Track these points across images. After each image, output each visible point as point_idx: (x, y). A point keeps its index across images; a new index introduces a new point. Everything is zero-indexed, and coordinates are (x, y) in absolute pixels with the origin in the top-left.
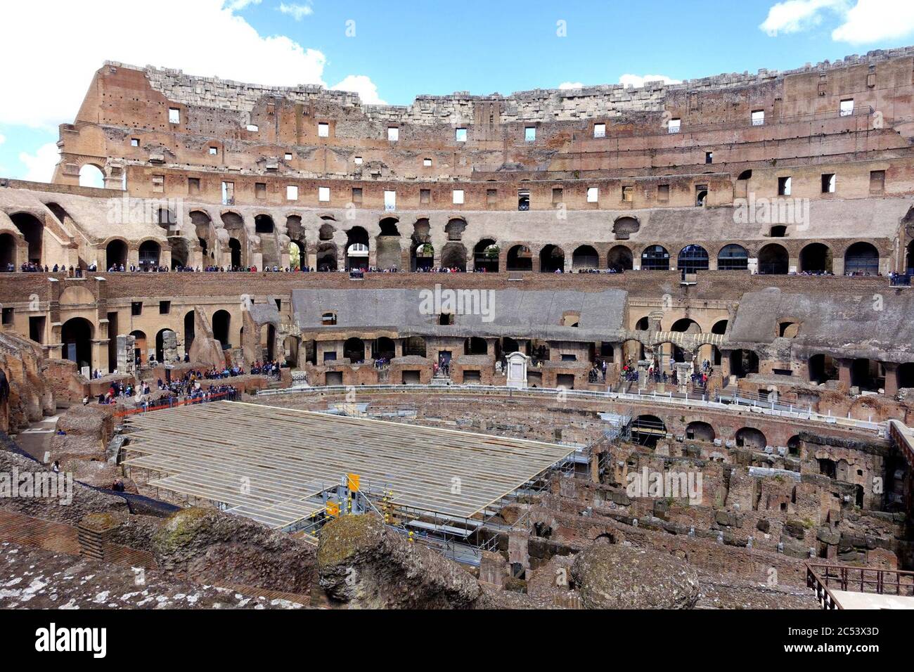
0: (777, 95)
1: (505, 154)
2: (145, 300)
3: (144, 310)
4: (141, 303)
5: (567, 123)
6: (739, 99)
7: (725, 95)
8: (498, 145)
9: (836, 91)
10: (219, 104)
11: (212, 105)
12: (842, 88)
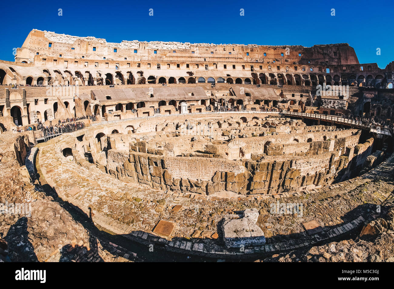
0: (216, 49)
1: (148, 57)
2: (40, 98)
3: (39, 102)
4: (38, 99)
5: (166, 50)
6: (208, 49)
7: (205, 48)
8: (147, 55)
9: (228, 50)
10: (64, 42)
11: (62, 42)
12: (229, 50)
